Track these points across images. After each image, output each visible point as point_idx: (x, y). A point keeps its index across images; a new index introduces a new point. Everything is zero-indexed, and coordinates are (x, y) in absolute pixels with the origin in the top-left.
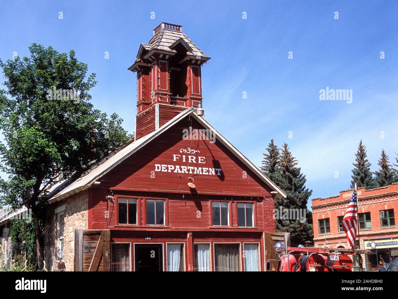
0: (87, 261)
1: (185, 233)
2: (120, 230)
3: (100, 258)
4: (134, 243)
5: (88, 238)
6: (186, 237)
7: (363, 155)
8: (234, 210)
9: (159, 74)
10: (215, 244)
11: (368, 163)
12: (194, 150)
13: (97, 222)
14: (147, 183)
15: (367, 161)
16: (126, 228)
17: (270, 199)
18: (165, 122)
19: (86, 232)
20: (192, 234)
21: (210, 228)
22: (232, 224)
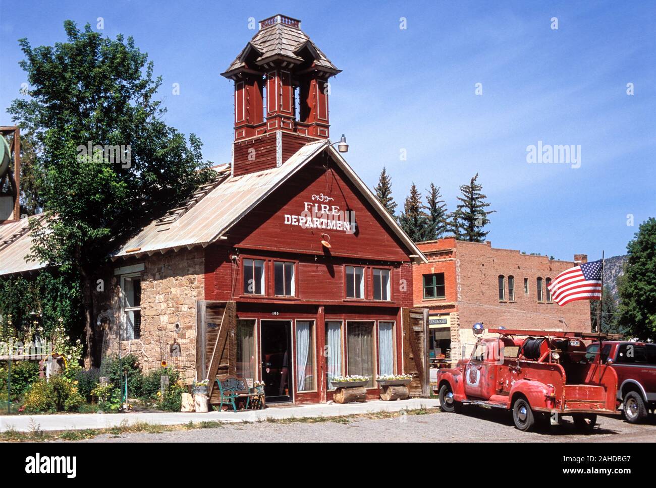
0: (210, 343)
1: (317, 307)
2: (245, 301)
3: (225, 339)
4: (260, 320)
5: (212, 311)
6: (316, 312)
7: (386, 190)
8: (369, 278)
9: (281, 89)
10: (348, 322)
11: (393, 203)
12: (327, 197)
13: (220, 291)
14: (276, 239)
15: (391, 199)
16: (253, 300)
17: (408, 264)
18: (288, 157)
19: (209, 304)
20: (325, 308)
21: (344, 301)
22: (367, 295)
